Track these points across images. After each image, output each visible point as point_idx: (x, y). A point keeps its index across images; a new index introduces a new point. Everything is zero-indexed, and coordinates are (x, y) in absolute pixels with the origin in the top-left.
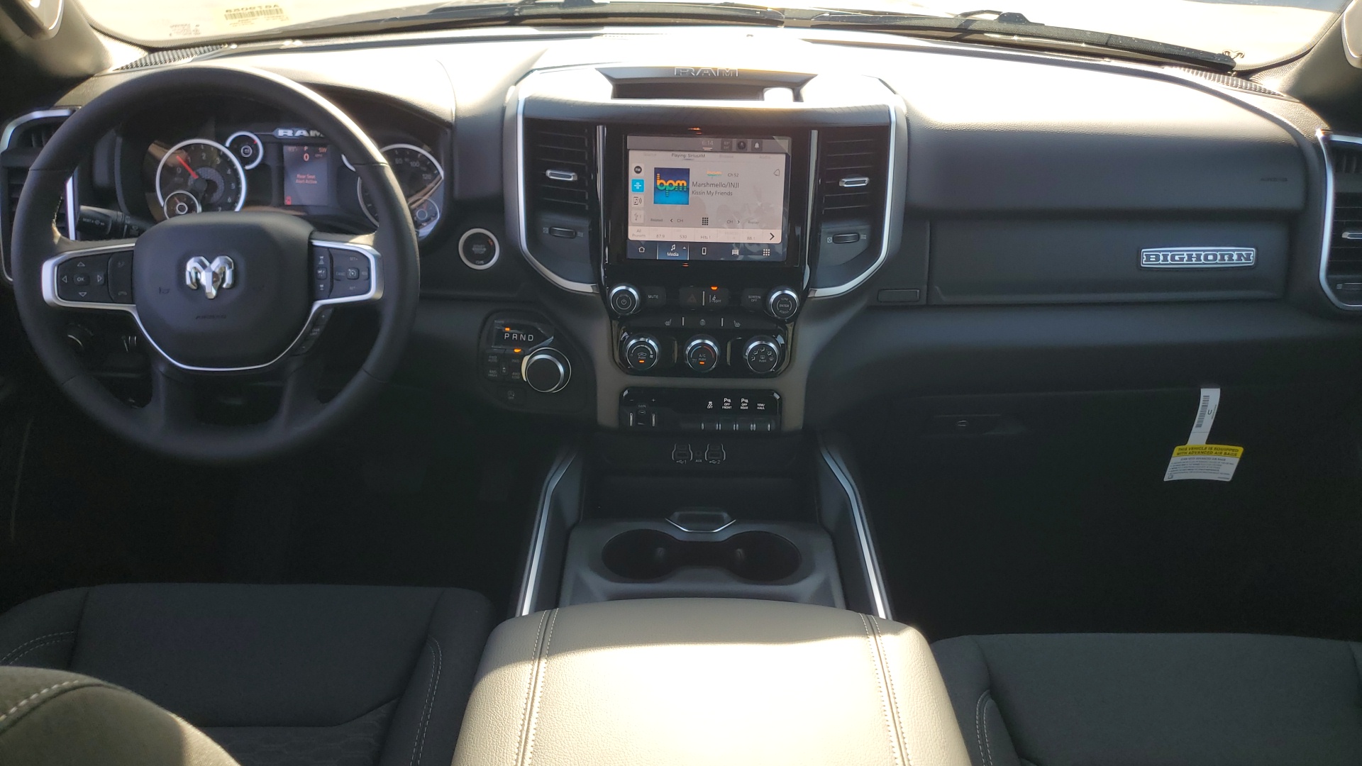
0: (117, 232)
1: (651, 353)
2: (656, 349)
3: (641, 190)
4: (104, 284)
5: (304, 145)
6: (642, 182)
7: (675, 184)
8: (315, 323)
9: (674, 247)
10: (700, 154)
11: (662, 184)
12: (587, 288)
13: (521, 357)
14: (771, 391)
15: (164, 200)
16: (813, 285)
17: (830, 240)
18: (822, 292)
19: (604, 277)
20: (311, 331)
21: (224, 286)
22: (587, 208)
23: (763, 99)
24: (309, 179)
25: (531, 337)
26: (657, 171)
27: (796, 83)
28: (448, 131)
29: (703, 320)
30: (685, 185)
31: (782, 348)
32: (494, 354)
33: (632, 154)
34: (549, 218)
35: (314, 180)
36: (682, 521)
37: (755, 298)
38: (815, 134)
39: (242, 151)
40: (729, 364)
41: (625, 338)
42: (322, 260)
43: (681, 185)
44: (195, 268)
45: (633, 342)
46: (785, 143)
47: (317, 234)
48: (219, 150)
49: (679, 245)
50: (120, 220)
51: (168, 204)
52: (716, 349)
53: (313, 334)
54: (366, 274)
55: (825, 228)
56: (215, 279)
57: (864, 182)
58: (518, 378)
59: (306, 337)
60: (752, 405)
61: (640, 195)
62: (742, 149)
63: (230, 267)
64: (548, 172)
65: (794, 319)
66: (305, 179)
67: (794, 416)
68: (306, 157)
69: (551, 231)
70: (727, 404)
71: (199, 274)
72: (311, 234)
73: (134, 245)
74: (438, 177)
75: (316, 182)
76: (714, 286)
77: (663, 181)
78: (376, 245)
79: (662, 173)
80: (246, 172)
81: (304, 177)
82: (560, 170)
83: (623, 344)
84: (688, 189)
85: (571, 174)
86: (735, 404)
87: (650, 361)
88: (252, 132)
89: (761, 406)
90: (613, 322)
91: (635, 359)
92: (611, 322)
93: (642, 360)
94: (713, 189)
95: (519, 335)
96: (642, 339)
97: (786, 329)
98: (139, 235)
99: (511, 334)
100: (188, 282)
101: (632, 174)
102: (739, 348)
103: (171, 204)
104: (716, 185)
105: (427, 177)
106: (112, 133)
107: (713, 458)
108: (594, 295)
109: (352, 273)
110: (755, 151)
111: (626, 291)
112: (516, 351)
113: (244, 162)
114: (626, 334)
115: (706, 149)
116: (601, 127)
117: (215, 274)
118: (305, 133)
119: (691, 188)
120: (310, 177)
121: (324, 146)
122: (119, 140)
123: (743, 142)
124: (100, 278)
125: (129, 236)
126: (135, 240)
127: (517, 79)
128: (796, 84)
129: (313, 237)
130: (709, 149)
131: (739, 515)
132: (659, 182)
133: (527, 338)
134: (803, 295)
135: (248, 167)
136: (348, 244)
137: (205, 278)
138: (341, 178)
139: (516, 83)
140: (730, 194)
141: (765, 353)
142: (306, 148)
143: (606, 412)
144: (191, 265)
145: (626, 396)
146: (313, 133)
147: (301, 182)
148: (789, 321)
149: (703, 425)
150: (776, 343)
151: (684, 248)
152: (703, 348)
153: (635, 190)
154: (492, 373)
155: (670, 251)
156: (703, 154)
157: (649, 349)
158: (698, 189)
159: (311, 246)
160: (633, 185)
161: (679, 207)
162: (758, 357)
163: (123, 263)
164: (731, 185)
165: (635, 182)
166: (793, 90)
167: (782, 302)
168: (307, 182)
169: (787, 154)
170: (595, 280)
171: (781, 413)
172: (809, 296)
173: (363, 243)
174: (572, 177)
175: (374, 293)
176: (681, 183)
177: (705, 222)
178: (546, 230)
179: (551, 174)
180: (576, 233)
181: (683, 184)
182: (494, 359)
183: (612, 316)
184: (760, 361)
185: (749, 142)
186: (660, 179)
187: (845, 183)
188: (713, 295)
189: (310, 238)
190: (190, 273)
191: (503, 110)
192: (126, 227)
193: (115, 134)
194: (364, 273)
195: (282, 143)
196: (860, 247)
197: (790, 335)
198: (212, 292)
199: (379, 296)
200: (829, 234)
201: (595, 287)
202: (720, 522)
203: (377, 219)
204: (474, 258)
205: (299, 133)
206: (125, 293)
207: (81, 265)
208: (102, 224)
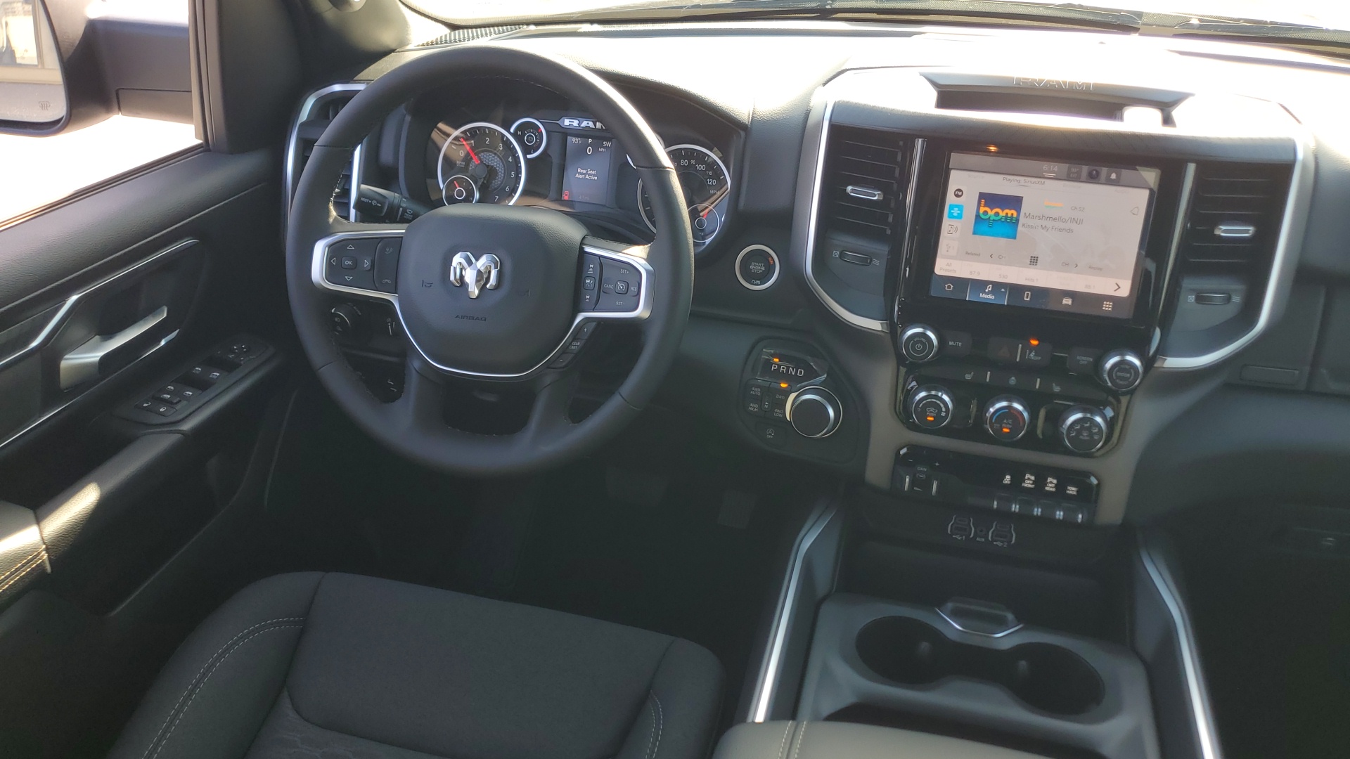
0: (392, 216)
1: (944, 410)
2: (950, 405)
3: (960, 217)
4: (370, 270)
5: (588, 137)
6: (960, 207)
7: (1002, 214)
8: (575, 337)
9: (989, 288)
10: (1039, 180)
11: (986, 213)
12: (875, 325)
13: (786, 393)
14: (1087, 474)
15: (444, 183)
16: (1163, 351)
17: (1192, 298)
18: (1174, 362)
19: (898, 312)
20: (570, 344)
21: (488, 286)
22: (889, 232)
23: (1121, 119)
24: (590, 175)
25: (801, 372)
26: (982, 196)
27: (1167, 103)
28: (743, 133)
29: (1013, 378)
30: (1015, 215)
31: (1111, 423)
32: (758, 386)
33: (954, 175)
34: (843, 241)
35: (594, 175)
36: (956, 614)
37: (1085, 360)
38: (1191, 169)
39: (525, 138)
40: (1041, 437)
41: (912, 388)
42: (591, 269)
43: (1009, 215)
44: (460, 263)
45: (923, 394)
46: (1151, 176)
47: (589, 239)
48: (503, 135)
49: (997, 286)
50: (396, 201)
51: (448, 188)
52: (1026, 415)
53: (573, 347)
54: (636, 289)
55: (1188, 283)
56: (478, 279)
57: (1247, 231)
58: (781, 416)
59: (565, 350)
60: (1061, 487)
61: (956, 223)
62: (1093, 178)
63: (496, 268)
64: (849, 188)
65: (1132, 393)
66: (585, 174)
67: (1113, 507)
68: (590, 150)
69: (842, 255)
70: (1028, 482)
71: (463, 271)
72: (584, 238)
73: (404, 231)
74: (725, 188)
75: (596, 178)
76: (1034, 339)
77: (987, 209)
78: (650, 259)
79: (989, 199)
80: (527, 161)
81: (585, 171)
82: (863, 187)
83: (909, 394)
84: (1017, 220)
85: (876, 193)
86: (1041, 482)
87: (939, 418)
88: (537, 120)
89: (1072, 490)
90: (901, 368)
91: (922, 414)
92: (898, 369)
93: (931, 416)
94: (1049, 224)
95: (788, 368)
96: (933, 393)
97: (1119, 401)
98: (414, 219)
99: (779, 366)
100: (452, 278)
101: (950, 198)
102: (1056, 418)
103: (450, 187)
104: (1055, 219)
105: (712, 182)
106: (402, 109)
107: (999, 539)
108: (883, 334)
109: (621, 286)
110: (1109, 182)
111: (924, 335)
112: (783, 385)
113: (527, 150)
114: (914, 383)
115: (1047, 175)
116: (920, 140)
117: (479, 272)
118: (591, 125)
119: (1022, 220)
120: (591, 172)
121: (608, 140)
122: (408, 118)
123: (1097, 171)
124: (367, 264)
125: (403, 220)
126: (406, 225)
127: (826, 79)
128: (1165, 104)
129: (585, 242)
130: (1052, 175)
131: (1028, 619)
132: (982, 209)
133: (797, 373)
134: (1149, 363)
135: (529, 156)
136: (620, 254)
137: (470, 276)
138: (622, 177)
139: (825, 84)
140: (1070, 231)
141: (1089, 429)
142: (590, 141)
143: (877, 468)
144: (458, 259)
145: (904, 454)
146: (599, 125)
147: (581, 176)
148: (1124, 394)
149: (995, 503)
150: (1104, 417)
151: (1003, 290)
152: (1009, 413)
153: (951, 216)
154: (753, 407)
155: (984, 292)
156: (1043, 180)
157: (942, 405)
158: (1031, 222)
159: (582, 253)
160: (950, 212)
161: (1003, 241)
162: (1079, 432)
163: (392, 249)
164: (1073, 220)
165: (952, 207)
166: (1162, 110)
167: (1121, 370)
168: (587, 177)
169: (1151, 190)
170: (887, 317)
171: (1096, 502)
172: (1155, 365)
173: (636, 255)
174: (877, 196)
175: (641, 311)
176: (1010, 212)
177: (1034, 261)
178: (836, 254)
179: (853, 191)
180: (871, 261)
181: (1012, 214)
182: (756, 391)
183: (901, 360)
184: (1081, 437)
185: (1104, 171)
186: (984, 207)
187: (1224, 231)
188: (1032, 349)
189: (582, 243)
190: (455, 268)
191: (807, 114)
192: (401, 209)
193: (405, 112)
194: (633, 289)
195: (566, 133)
196: (1230, 311)
197: (1123, 409)
198: (474, 291)
199: (646, 315)
200: (1192, 291)
201: (885, 326)
202: (1001, 624)
203: (654, 224)
204: (750, 277)
205: (584, 124)
206: (389, 281)
207: (351, 247)
208: (379, 205)
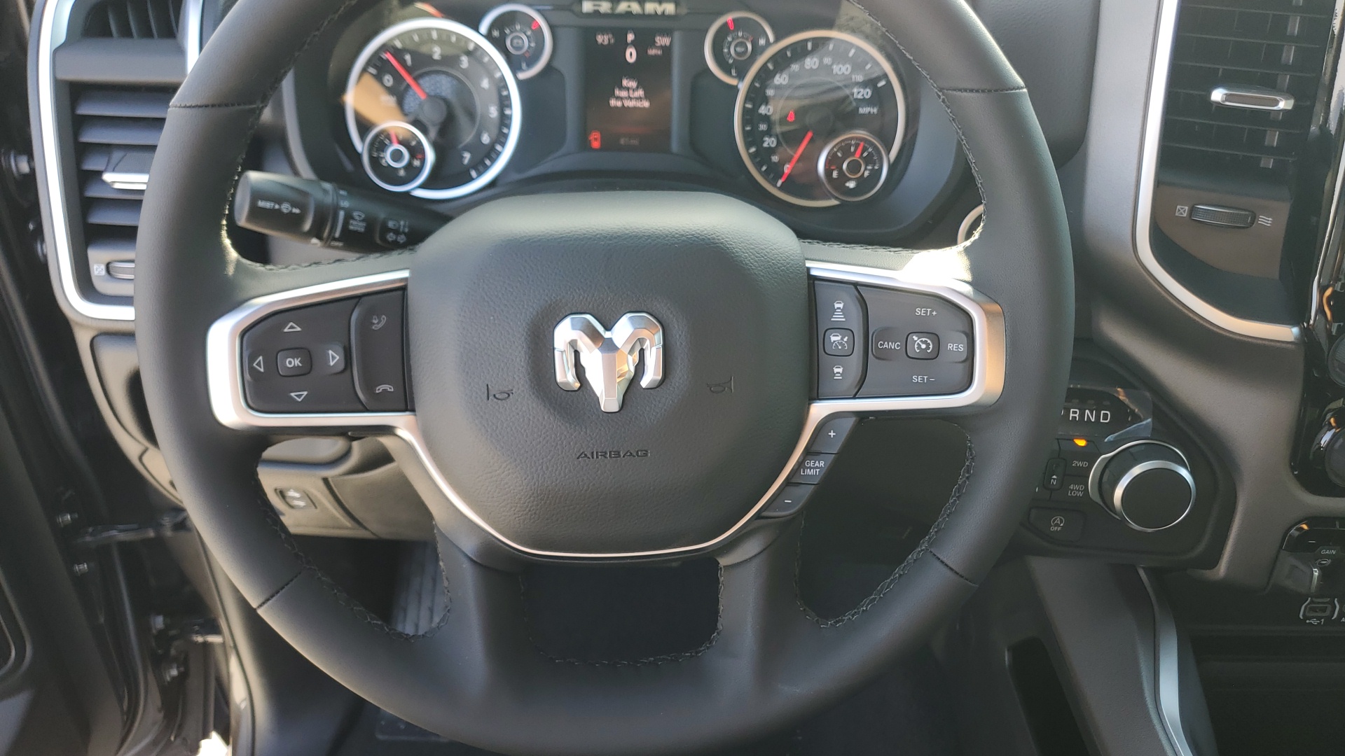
4: (345, 369)
8: (809, 451)
13: (1092, 457)
15: (362, 140)
20: (801, 465)
21: (645, 383)
24: (634, 99)
25: (1106, 415)
34: (1191, 187)
35: (640, 99)
39: (511, 41)
42: (840, 309)
44: (574, 340)
48: (469, 40)
50: (329, 200)
51: (371, 147)
53: (809, 472)
54: (962, 346)
58: (1081, 488)
64: (1219, 93)
68: (629, 54)
69: (1194, 211)
71: (581, 356)
73: (406, 273)
75: (649, 105)
80: (520, 83)
81: (625, 94)
85: (1278, 98)
88: (530, 6)
95: (1083, 412)
103: (376, 147)
105: (863, 93)
108: (1293, 347)
109: (920, 344)
112: (1079, 442)
113: (517, 65)
118: (634, 7)
120: (635, 94)
121: (665, 33)
124: (334, 358)
129: (805, 255)
133: (1098, 417)
135: (522, 75)
144: (565, 333)
145: (1301, 533)
146: (649, 7)
168: (633, 104)
174: (1286, 104)
175: (979, 393)
178: (1184, 210)
179: (1226, 97)
180: (1254, 219)
190: (563, 353)
192: (341, 215)
194: (954, 346)
198: (610, 397)
199: (995, 399)
205: (622, 7)
206: (389, 388)
207: (292, 328)
208: (296, 211)
